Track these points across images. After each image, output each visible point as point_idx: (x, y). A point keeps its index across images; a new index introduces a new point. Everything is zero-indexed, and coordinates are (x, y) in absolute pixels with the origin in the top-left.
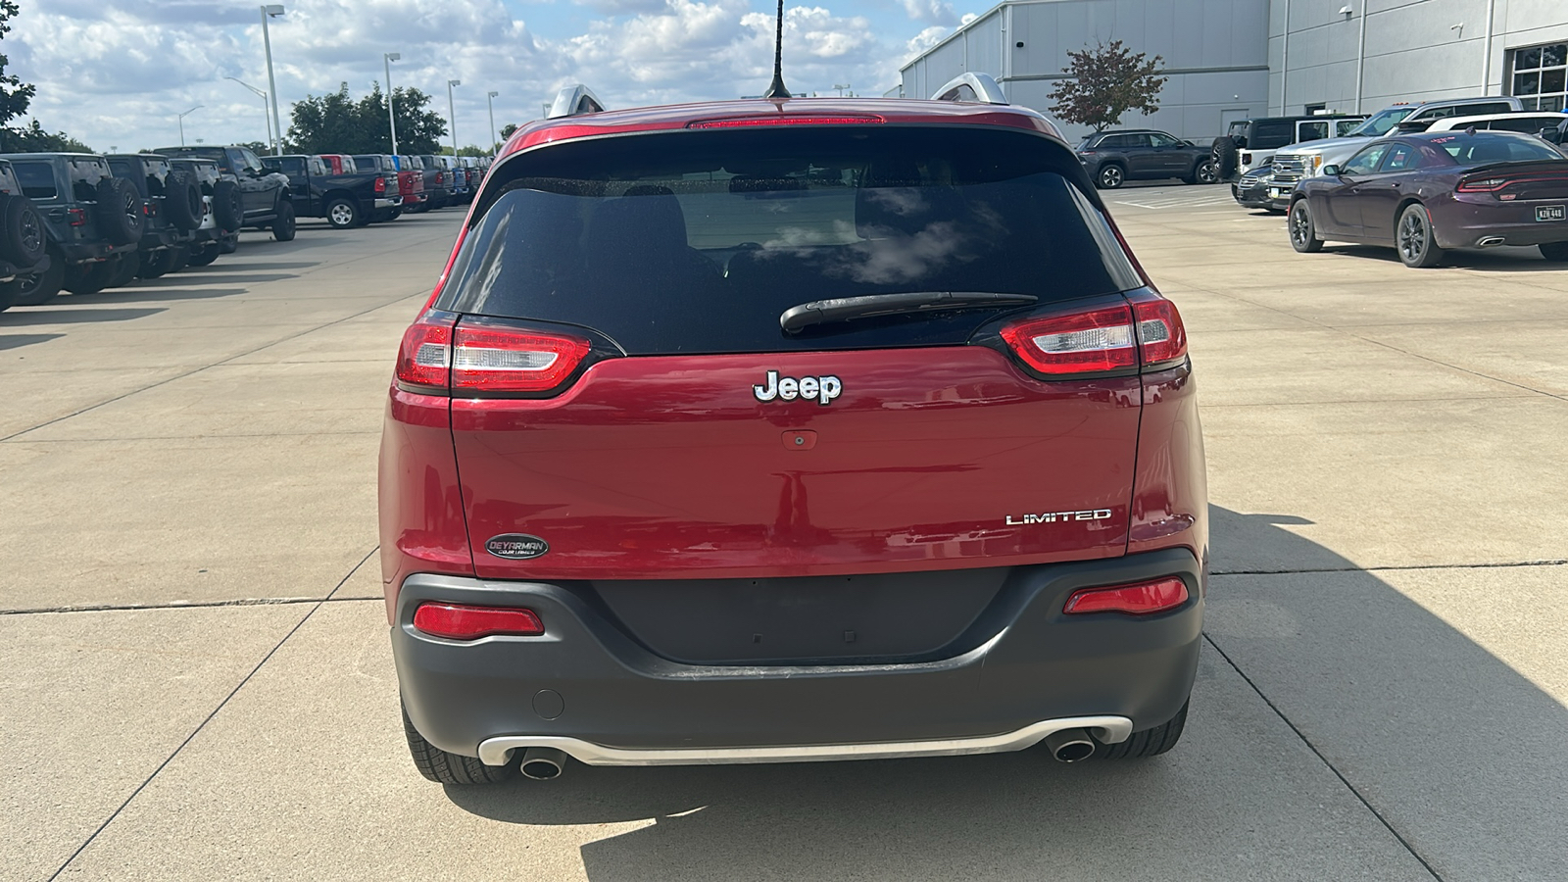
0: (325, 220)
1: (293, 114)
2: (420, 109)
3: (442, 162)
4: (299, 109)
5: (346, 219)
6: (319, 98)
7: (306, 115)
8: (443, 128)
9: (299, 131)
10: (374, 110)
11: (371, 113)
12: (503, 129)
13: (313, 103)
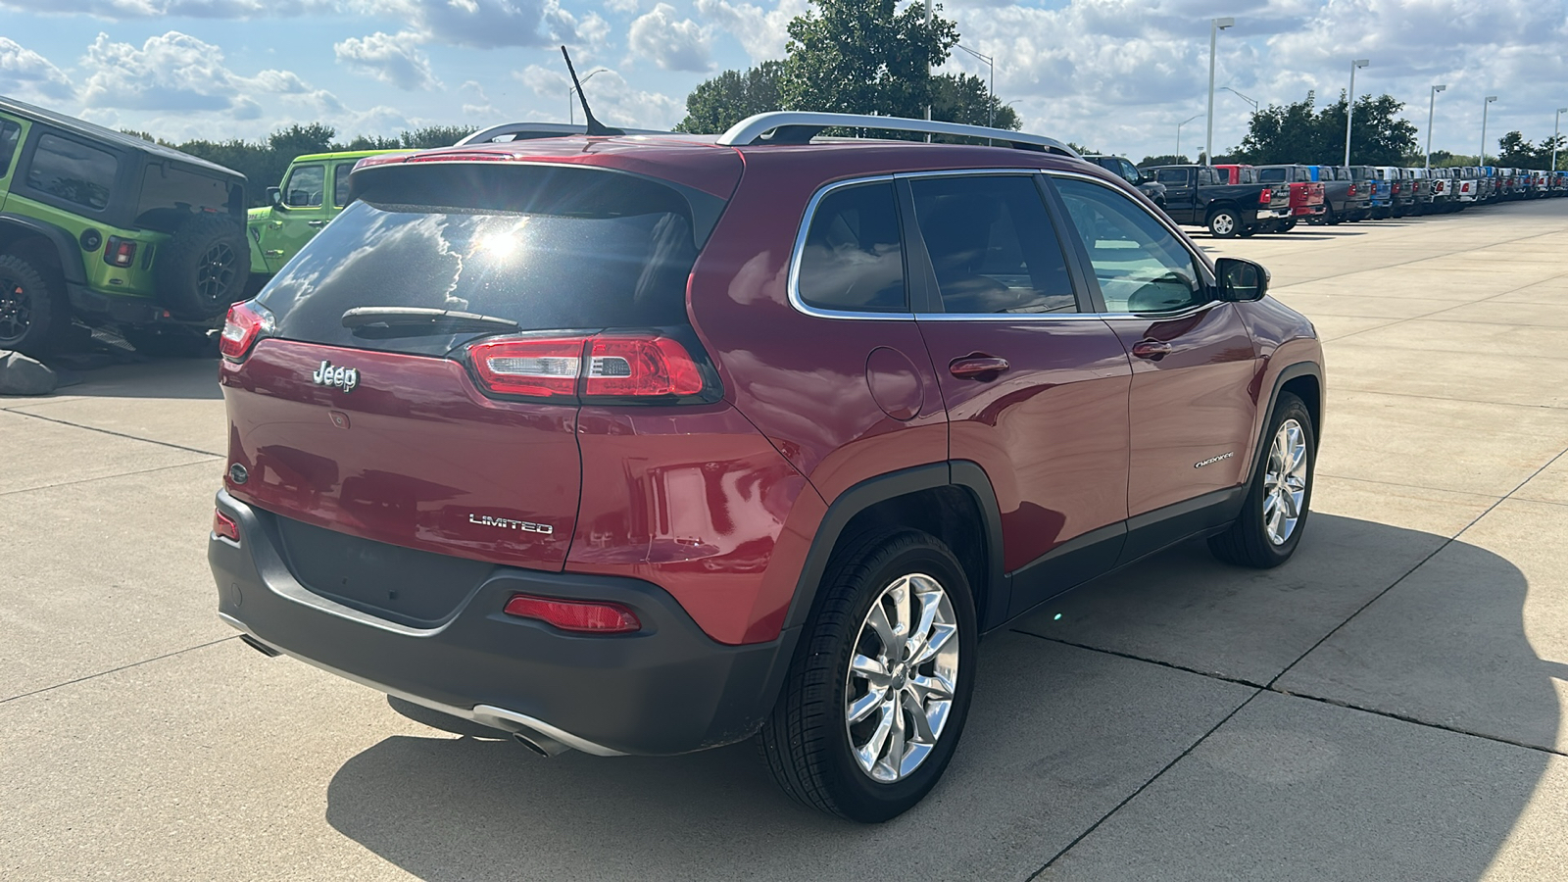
0: (1207, 229)
1: (1251, 123)
2: (1390, 117)
3: (1376, 174)
4: (1257, 118)
5: (1227, 229)
6: (1279, 108)
7: (1263, 125)
8: (1412, 137)
9: (1253, 140)
10: (1335, 119)
11: (1331, 122)
12: (1504, 136)
13: (1273, 112)
